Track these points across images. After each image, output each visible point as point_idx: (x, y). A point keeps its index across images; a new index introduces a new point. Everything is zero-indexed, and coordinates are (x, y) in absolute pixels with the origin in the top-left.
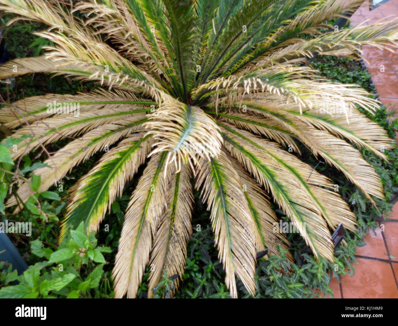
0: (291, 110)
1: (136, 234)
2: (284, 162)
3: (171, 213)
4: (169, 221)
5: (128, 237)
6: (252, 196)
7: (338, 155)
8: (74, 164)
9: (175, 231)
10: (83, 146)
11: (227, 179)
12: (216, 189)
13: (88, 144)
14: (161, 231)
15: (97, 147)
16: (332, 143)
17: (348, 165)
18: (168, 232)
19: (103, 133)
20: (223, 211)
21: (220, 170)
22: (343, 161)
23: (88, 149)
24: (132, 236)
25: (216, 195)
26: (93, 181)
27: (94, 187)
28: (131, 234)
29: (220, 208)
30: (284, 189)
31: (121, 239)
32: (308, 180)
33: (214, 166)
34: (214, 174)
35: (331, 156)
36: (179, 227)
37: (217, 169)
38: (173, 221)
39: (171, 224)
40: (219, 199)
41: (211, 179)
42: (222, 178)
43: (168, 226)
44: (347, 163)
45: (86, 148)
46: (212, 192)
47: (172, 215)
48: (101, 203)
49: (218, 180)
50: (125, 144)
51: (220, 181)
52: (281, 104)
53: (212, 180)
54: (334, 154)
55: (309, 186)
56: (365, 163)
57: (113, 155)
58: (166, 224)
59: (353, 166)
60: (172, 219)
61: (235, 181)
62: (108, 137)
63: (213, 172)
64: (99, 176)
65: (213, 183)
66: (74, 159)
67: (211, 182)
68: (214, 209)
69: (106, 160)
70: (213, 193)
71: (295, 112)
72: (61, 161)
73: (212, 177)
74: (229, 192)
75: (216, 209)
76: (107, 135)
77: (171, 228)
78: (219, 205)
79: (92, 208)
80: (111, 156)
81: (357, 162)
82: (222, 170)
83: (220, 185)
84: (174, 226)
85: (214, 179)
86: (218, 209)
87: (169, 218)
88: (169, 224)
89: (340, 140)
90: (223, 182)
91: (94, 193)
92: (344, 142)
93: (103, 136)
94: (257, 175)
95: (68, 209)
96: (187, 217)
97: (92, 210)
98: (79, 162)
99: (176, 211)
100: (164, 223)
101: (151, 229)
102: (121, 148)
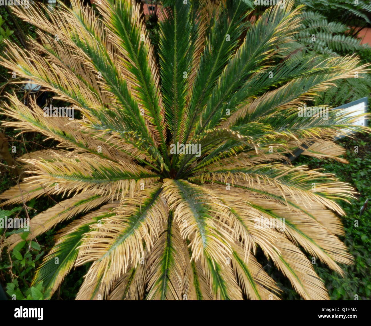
0: (258, 205)
1: (93, 291)
2: (237, 255)
3: (130, 276)
4: (126, 283)
5: (85, 292)
6: (201, 280)
7: (291, 260)
8: (59, 221)
9: (129, 294)
10: (71, 206)
11: (174, 265)
12: (161, 272)
13: (75, 204)
14: (116, 291)
15: (81, 208)
16: (286, 248)
17: (298, 272)
18: (123, 293)
19: (90, 197)
20: (162, 293)
21: (171, 254)
22: (295, 267)
23: (74, 209)
24: (89, 291)
25: (158, 278)
26: (68, 239)
27: (69, 245)
28: (88, 290)
29: (158, 291)
30: (224, 284)
31: (78, 293)
32: (254, 278)
33: (168, 248)
34: (165, 257)
35: (284, 259)
36: (133, 291)
37: (170, 251)
38: (130, 284)
39: (127, 286)
40: (161, 282)
41: (159, 262)
42: (171, 262)
43: (124, 288)
44: (298, 270)
45: (72, 208)
46: (156, 274)
47: (130, 278)
48: (70, 259)
49: (167, 263)
50: (104, 210)
51: (168, 265)
52: (251, 197)
53: (161, 263)
54: (286, 258)
55: (255, 283)
56: (314, 274)
57: (91, 219)
58: (122, 285)
59: (302, 275)
60: (129, 282)
61: (180, 269)
62: (93, 200)
63: (165, 255)
64: (75, 236)
65: (160, 266)
66: (61, 216)
67: (158, 265)
68: (152, 291)
69: (84, 222)
70: (156, 276)
71: (261, 208)
72: (50, 216)
73: (161, 259)
74: (171, 277)
75: (154, 291)
76: (93, 198)
77: (126, 290)
78: (158, 288)
79: (64, 261)
80: (89, 219)
81: (307, 271)
82: (173, 254)
83: (166, 268)
84: (129, 288)
85: (163, 262)
86: (156, 292)
87: (126, 281)
88: (126, 286)
89: (294, 246)
90: (170, 266)
91: (67, 249)
92: (298, 250)
93: (89, 199)
94: (203, 265)
95: (44, 260)
96: (142, 283)
97: (63, 262)
98: (63, 220)
99: (134, 276)
100: (121, 284)
101: (105, 290)
102: (100, 213)
